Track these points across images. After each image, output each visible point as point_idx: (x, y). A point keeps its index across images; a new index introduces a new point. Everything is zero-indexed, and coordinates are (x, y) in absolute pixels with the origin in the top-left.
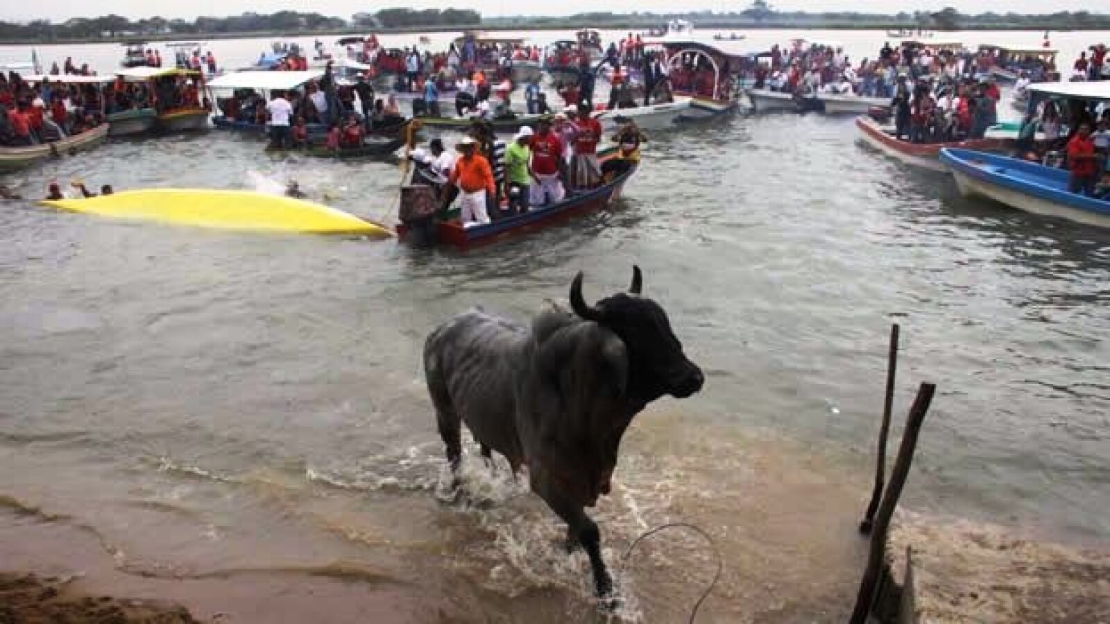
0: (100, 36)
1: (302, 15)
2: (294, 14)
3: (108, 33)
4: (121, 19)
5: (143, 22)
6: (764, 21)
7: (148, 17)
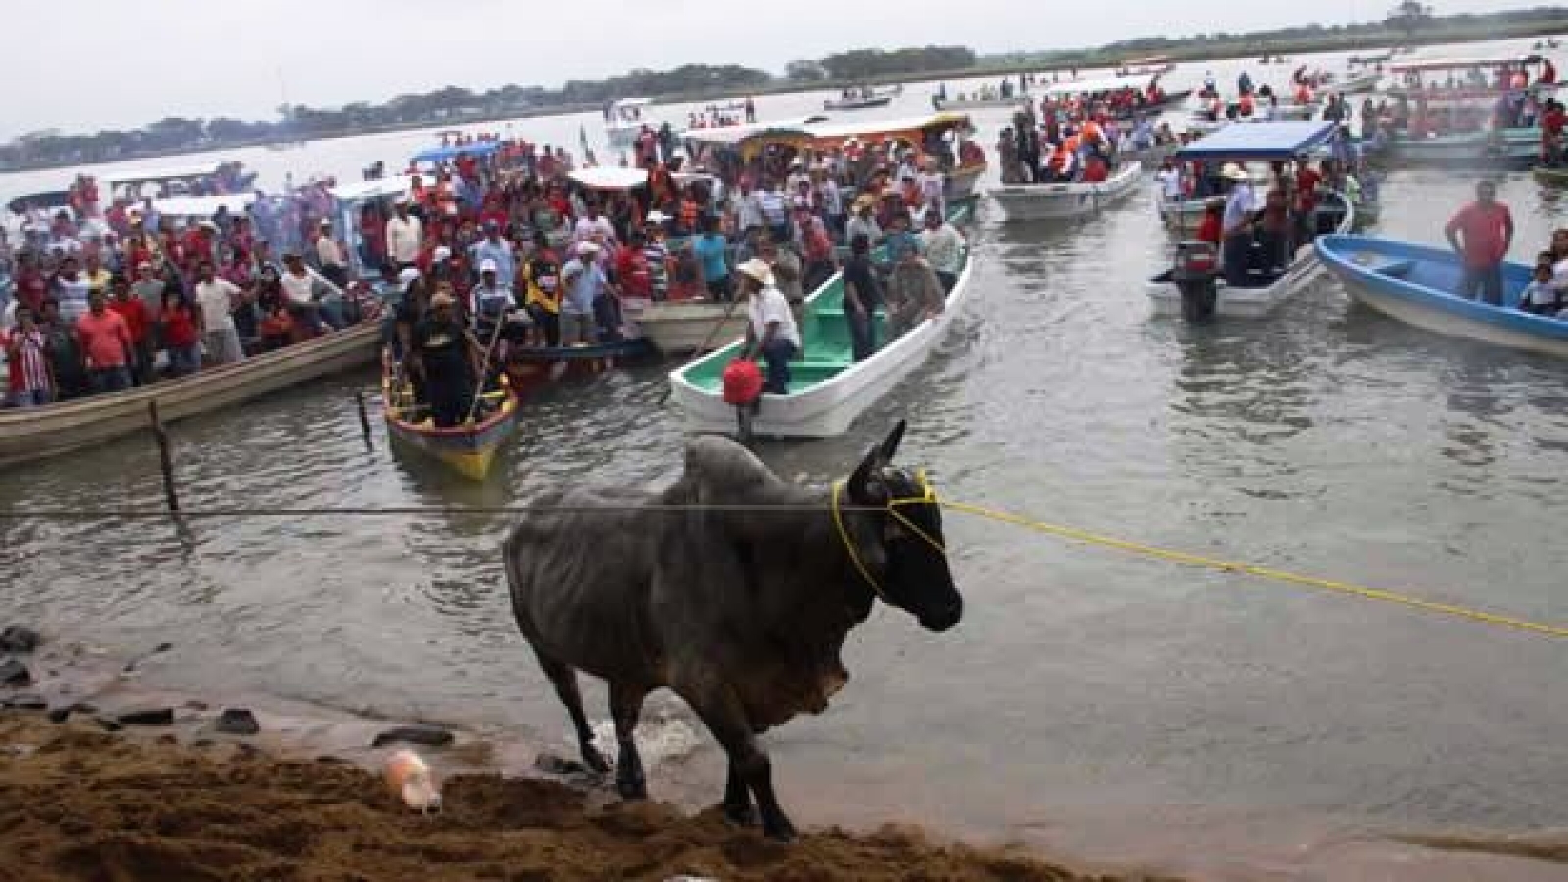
0: (432, 117)
1: (715, 69)
2: (703, 68)
3: (443, 113)
4: (461, 92)
5: (492, 94)
6: (1420, 33)
7: (497, 87)
